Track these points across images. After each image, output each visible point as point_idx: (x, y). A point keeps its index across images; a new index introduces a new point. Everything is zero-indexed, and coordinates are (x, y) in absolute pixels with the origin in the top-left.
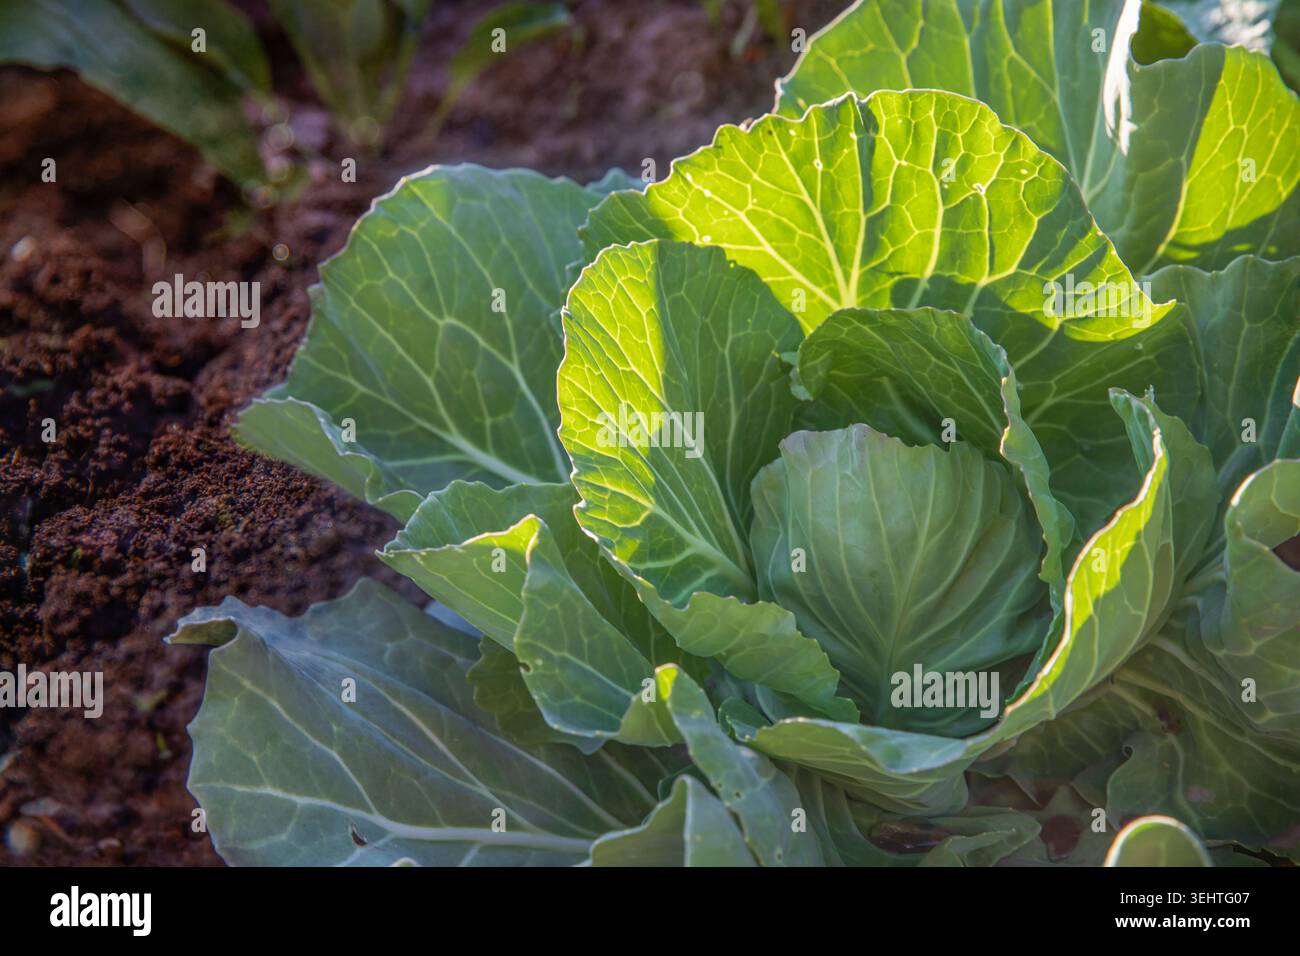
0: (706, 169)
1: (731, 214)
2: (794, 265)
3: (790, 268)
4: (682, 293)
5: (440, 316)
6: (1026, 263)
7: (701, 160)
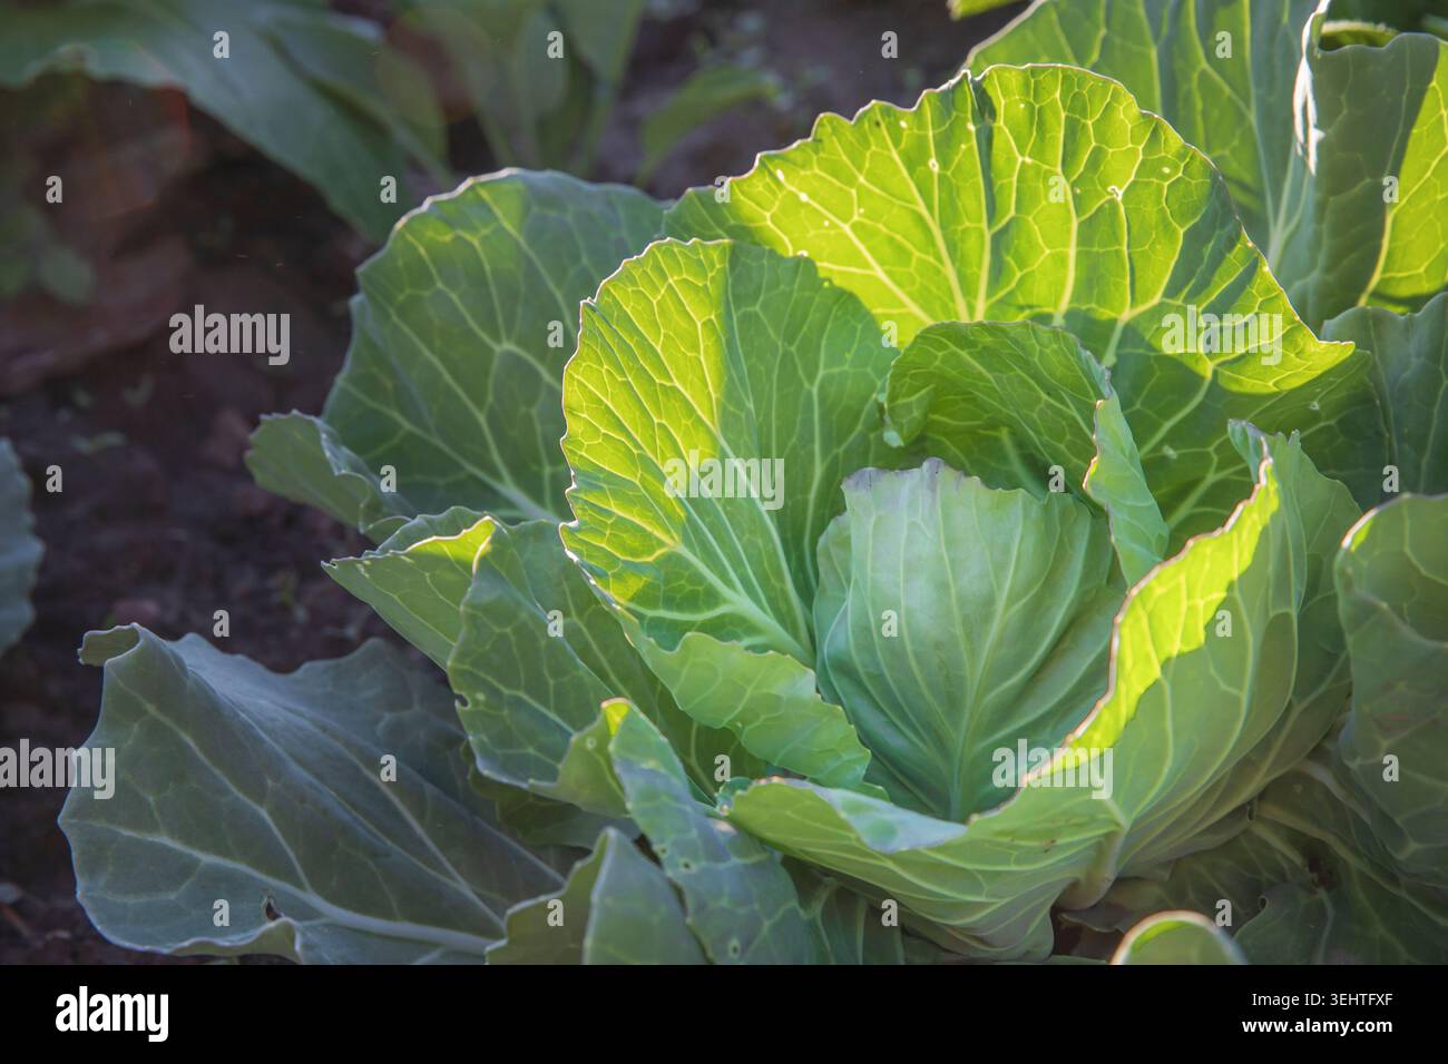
0: (803, 167)
1: (833, 226)
2: (910, 295)
3: (905, 299)
4: (757, 308)
5: (497, 339)
6: (1172, 291)
7: (798, 157)
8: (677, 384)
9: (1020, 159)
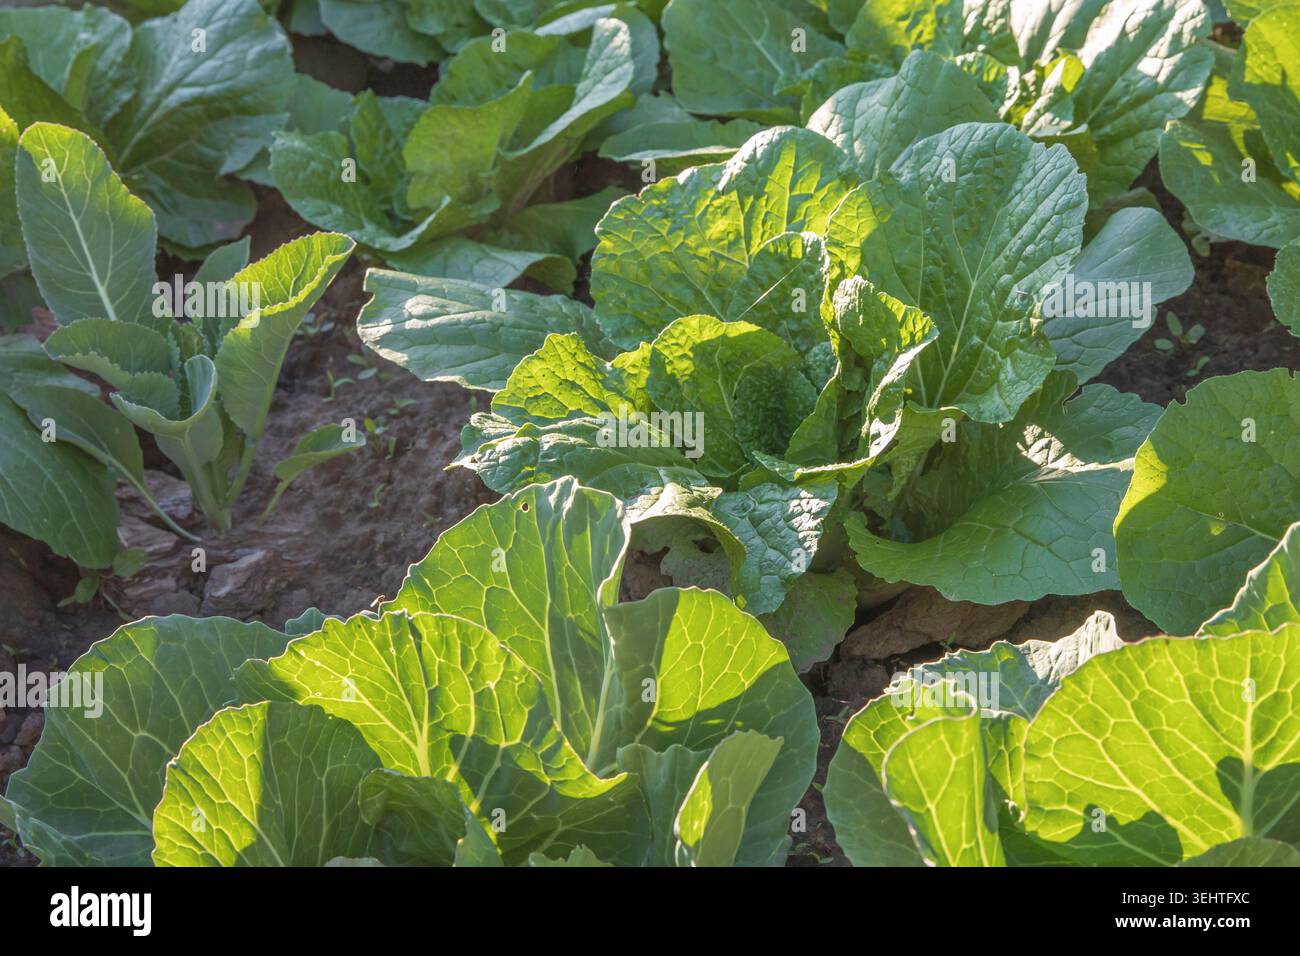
0: (317, 647)
1: (336, 678)
2: (384, 714)
3: (382, 716)
4: (285, 739)
5: (136, 730)
6: (525, 738)
7: (314, 641)
8: (230, 800)
9: (438, 659)
